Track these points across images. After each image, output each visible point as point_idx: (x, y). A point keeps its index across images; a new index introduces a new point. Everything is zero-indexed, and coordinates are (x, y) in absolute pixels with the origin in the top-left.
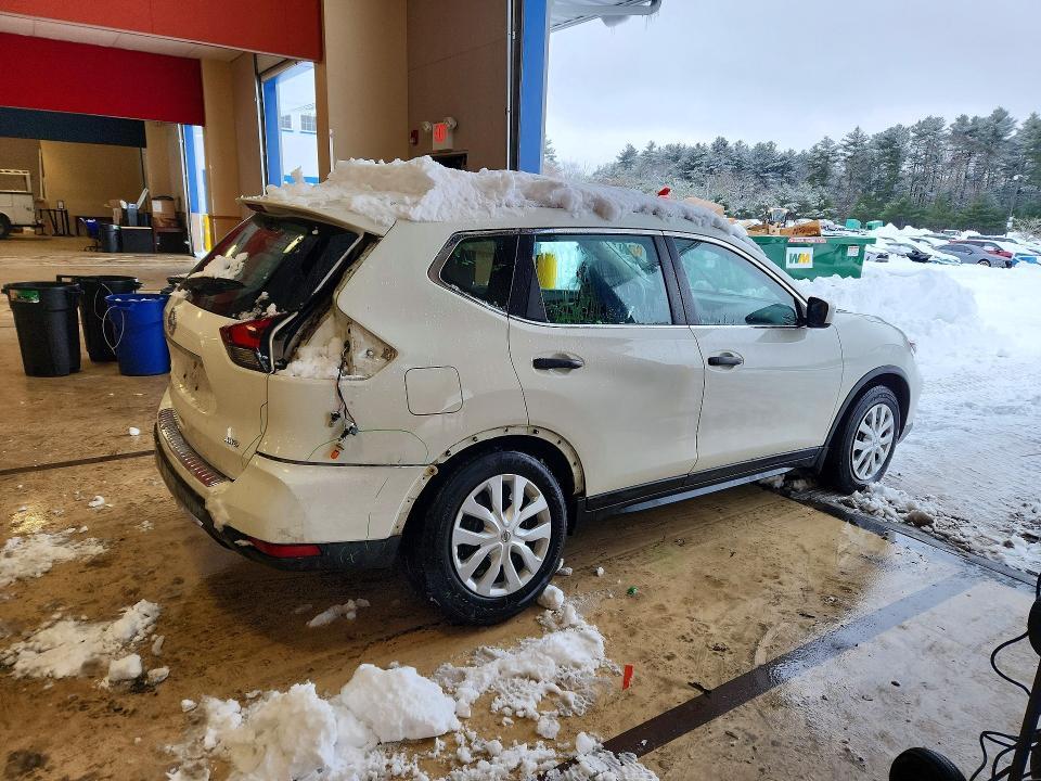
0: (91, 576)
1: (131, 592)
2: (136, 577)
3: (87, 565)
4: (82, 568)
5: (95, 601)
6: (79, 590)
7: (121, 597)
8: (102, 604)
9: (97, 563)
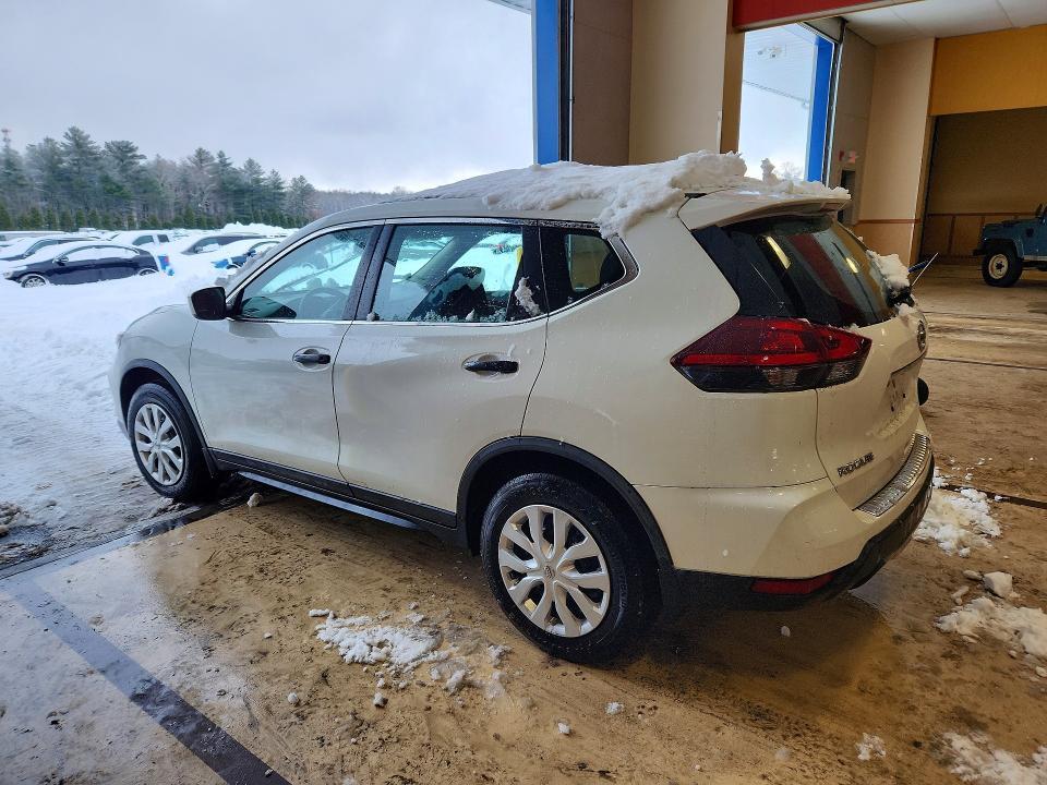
0: (987, 708)
1: (953, 657)
2: (936, 671)
3: (983, 727)
4: (992, 727)
5: (994, 669)
6: (1008, 696)
7: (967, 658)
8: (989, 663)
9: (967, 721)
